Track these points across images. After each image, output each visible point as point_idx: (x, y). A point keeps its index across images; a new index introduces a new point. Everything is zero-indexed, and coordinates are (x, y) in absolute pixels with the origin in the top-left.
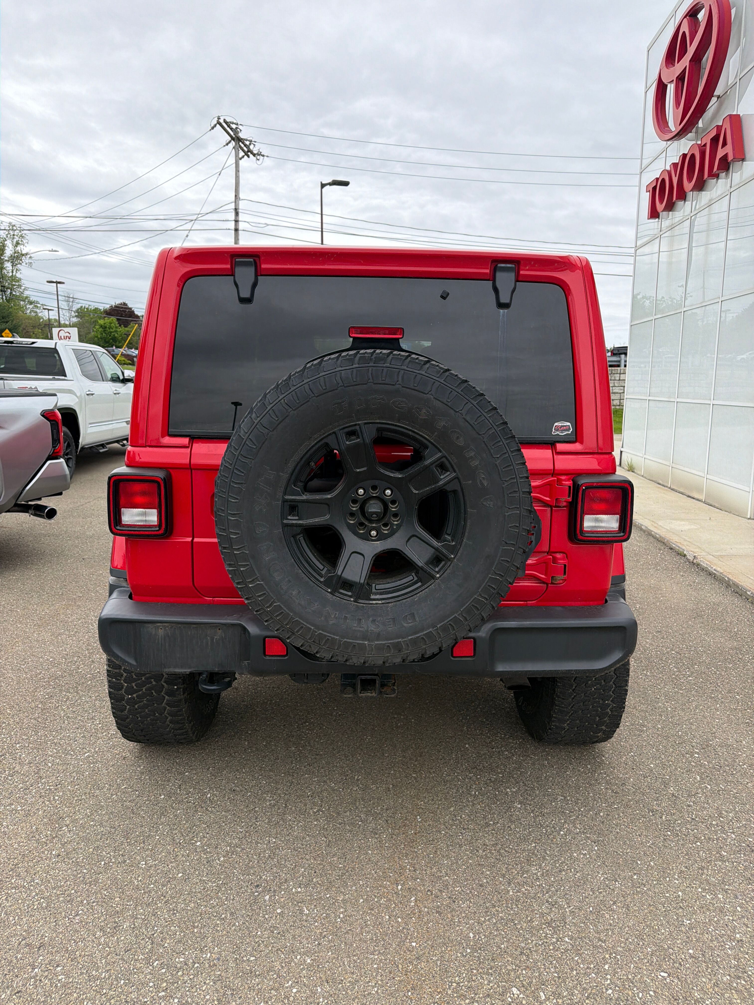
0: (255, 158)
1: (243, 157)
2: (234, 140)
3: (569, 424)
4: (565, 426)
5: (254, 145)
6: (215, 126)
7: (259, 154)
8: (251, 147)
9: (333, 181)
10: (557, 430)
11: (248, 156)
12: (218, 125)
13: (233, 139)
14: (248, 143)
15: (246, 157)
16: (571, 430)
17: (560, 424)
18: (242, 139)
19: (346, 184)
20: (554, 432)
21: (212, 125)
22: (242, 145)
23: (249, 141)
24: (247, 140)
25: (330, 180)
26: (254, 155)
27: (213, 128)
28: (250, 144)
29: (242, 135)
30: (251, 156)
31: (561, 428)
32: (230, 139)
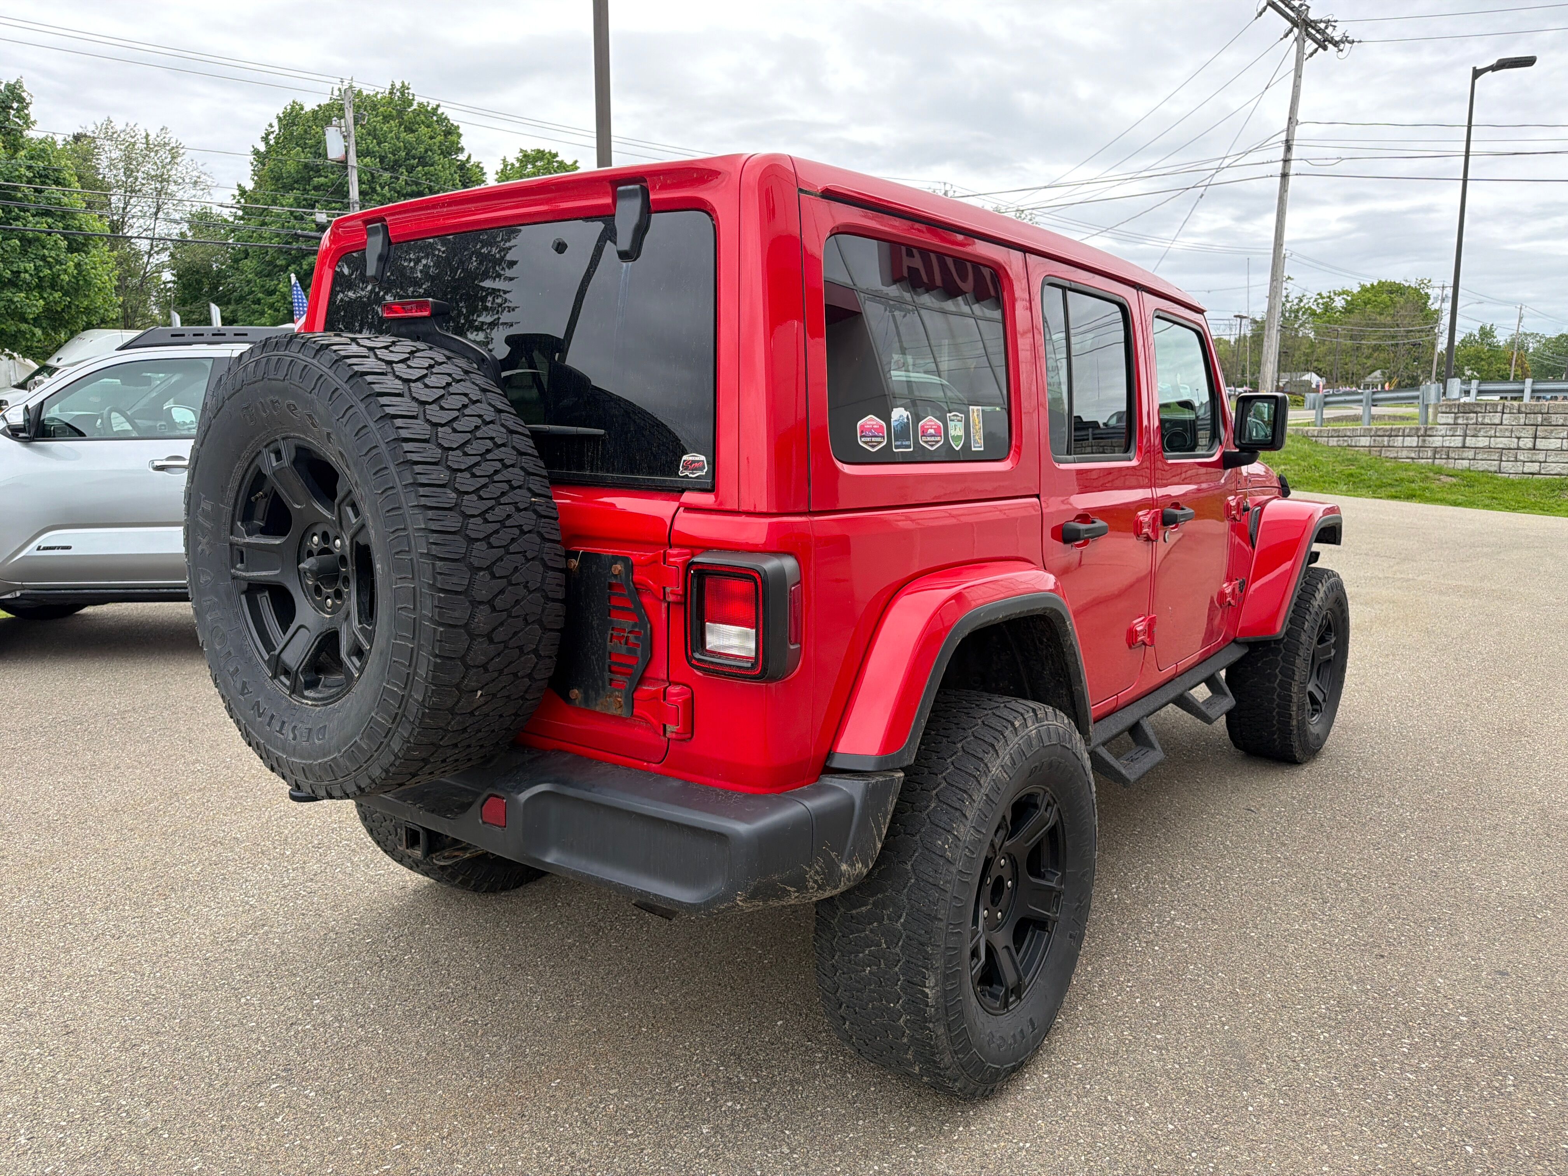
0: (1336, 49)
1: (1316, 50)
2: (1297, 27)
3: (703, 458)
4: (698, 462)
5: (1335, 27)
6: (1265, 9)
7: (1345, 40)
8: (1329, 31)
9: (1500, 61)
10: (686, 468)
11: (1325, 48)
12: (1269, 8)
13: (1295, 24)
14: (1322, 26)
15: (1320, 50)
16: (705, 470)
17: (691, 458)
18: (1311, 21)
19: (1528, 62)
20: (682, 473)
21: (1259, 10)
22: (1313, 32)
23: (1324, 22)
24: (1321, 21)
25: (1493, 61)
26: (1336, 44)
27: (1260, 14)
28: (1326, 27)
29: (1312, 15)
30: (1330, 46)
31: (691, 464)
32: (1289, 25)
